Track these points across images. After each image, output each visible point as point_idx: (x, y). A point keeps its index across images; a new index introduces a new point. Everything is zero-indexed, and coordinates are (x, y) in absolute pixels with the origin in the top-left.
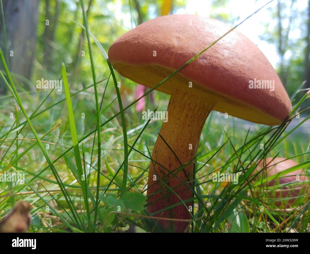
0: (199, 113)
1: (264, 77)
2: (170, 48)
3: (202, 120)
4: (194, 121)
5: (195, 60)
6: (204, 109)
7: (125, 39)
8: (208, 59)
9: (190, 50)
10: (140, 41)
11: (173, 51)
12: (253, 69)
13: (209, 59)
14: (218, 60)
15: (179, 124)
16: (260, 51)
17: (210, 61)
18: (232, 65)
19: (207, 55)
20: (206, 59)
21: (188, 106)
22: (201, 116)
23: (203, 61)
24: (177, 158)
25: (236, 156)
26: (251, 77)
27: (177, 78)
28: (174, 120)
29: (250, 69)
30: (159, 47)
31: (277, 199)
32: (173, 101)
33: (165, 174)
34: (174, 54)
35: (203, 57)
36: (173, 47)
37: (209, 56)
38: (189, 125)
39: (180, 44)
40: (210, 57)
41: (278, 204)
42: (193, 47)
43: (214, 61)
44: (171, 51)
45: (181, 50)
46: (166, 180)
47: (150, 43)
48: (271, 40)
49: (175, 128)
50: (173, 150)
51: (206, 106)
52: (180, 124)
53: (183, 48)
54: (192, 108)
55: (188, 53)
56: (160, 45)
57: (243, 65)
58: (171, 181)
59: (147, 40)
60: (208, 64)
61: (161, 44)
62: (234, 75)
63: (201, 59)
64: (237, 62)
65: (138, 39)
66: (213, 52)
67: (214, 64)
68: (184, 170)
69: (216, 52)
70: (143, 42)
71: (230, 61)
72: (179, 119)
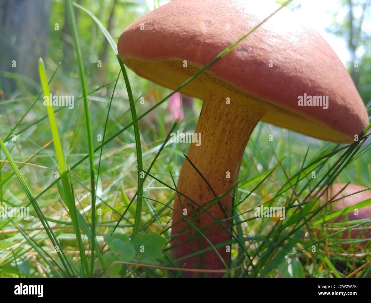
0: (241, 127)
1: (329, 77)
2: (196, 35)
3: (244, 136)
4: (233, 137)
5: (231, 52)
6: (247, 121)
7: (137, 25)
8: (249, 51)
9: (224, 39)
10: (156, 27)
11: (200, 40)
12: (314, 65)
13: (251, 51)
14: (263, 53)
15: (213, 141)
16: (325, 40)
17: (253, 54)
18: (284, 60)
19: (248, 45)
20: (246, 50)
21: (225, 117)
22: (243, 130)
23: (242, 54)
24: (210, 188)
25: (289, 186)
26: (311, 77)
27: (210, 78)
28: (206, 136)
29: (310, 65)
30: (181, 34)
31: (345, 241)
32: (206, 111)
33: (193, 208)
34: (202, 44)
35: (242, 48)
36: (200, 34)
37: (251, 46)
38: (226, 143)
39: (210, 30)
40: (253, 47)
41: (346, 247)
42: (229, 34)
43: (258, 54)
44: (197, 39)
45: (211, 39)
46: (195, 216)
47: (169, 29)
48: (339, 33)
49: (207, 146)
50: (205, 176)
51: (249, 117)
52: (215, 142)
53: (214, 35)
54: (231, 120)
55: (221, 43)
56: (182, 32)
57: (300, 60)
58: (202, 218)
59: (165, 25)
60: (249, 59)
61: (184, 30)
62: (287, 75)
63: (240, 50)
64: (291, 55)
65: (153, 24)
66: (257, 42)
67: (258, 58)
68: (219, 203)
69: (261, 41)
70: (159, 28)
71: (281, 54)
72: (213, 134)
